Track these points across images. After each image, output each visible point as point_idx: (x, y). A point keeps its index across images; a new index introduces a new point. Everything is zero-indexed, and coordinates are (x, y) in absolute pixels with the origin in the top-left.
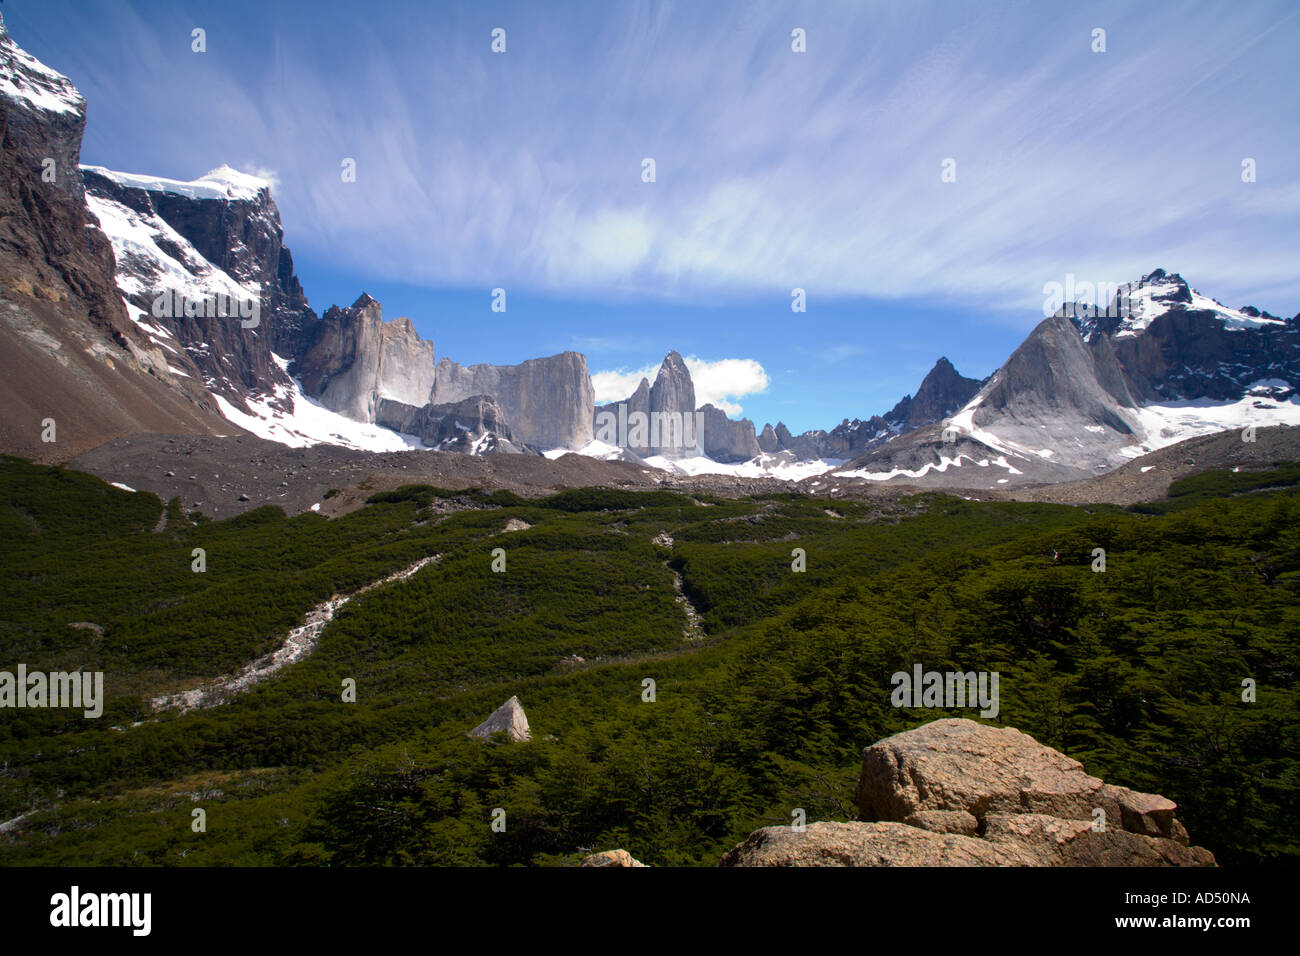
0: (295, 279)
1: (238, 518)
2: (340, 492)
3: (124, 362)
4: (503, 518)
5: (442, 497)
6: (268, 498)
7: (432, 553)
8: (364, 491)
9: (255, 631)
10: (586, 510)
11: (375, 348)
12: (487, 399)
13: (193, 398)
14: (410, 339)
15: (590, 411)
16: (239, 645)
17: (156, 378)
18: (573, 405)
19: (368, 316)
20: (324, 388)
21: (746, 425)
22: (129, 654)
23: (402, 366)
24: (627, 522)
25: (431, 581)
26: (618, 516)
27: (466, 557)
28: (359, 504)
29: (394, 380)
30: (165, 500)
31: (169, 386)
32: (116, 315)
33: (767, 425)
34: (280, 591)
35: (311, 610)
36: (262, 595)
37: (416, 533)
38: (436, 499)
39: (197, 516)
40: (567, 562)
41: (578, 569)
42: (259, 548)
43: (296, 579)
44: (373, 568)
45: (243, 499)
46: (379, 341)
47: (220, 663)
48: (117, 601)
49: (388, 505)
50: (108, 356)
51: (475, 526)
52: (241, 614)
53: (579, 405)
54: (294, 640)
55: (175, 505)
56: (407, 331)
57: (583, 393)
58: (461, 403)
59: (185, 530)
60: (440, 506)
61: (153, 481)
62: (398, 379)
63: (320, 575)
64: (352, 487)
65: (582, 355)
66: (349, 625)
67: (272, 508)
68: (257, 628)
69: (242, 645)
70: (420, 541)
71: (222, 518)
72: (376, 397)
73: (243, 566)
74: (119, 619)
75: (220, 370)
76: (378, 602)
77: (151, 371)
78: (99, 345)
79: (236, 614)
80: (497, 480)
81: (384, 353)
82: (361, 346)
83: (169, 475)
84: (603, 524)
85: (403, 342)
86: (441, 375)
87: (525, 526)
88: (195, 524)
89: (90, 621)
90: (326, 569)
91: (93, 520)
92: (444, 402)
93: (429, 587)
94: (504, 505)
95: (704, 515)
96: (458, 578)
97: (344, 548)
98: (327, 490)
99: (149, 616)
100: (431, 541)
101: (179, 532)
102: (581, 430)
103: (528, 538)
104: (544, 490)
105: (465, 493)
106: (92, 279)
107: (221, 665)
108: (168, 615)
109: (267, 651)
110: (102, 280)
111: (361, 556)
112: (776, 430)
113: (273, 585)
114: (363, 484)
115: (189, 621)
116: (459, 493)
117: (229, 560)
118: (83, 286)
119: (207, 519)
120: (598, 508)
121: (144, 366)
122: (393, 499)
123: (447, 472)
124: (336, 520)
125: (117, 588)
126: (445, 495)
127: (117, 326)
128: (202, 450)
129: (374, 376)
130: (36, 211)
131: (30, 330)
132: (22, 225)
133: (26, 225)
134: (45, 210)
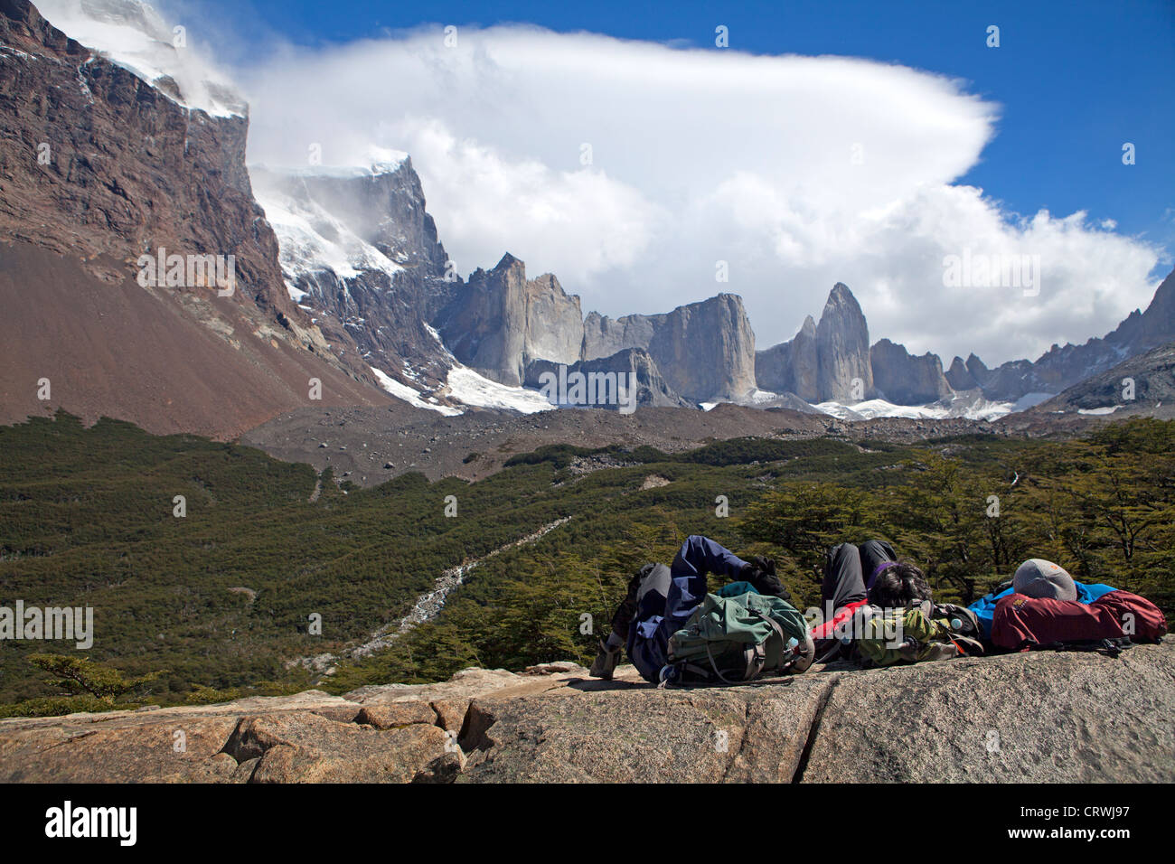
0: (440, 245)
1: (383, 485)
2: (480, 456)
3: (287, 341)
4: (641, 475)
5: (580, 456)
6: (413, 465)
7: (564, 515)
8: (503, 454)
9: (385, 596)
10: (735, 463)
11: (522, 308)
12: (639, 351)
13: (349, 370)
14: (555, 296)
15: (750, 357)
16: (370, 609)
17: (315, 354)
18: (731, 351)
19: (513, 276)
20: (474, 352)
21: (931, 360)
22: (274, 617)
23: (549, 323)
24: (776, 474)
25: (559, 544)
26: (766, 469)
27: (597, 517)
28: (498, 468)
29: (543, 339)
30: (319, 470)
31: (327, 361)
32: (278, 297)
33: (957, 359)
34: (411, 556)
35: (441, 576)
36: (395, 560)
37: (553, 495)
38: (575, 458)
39: (346, 486)
40: (702, 520)
41: (713, 528)
42: (401, 514)
43: (428, 544)
44: (503, 532)
45: (388, 467)
46: (525, 300)
47: (350, 627)
48: (270, 567)
49: (526, 466)
50: (273, 337)
51: (611, 485)
52: (374, 579)
53: (737, 350)
54: (423, 606)
55: (328, 473)
56: (553, 287)
57: (742, 337)
58: (611, 358)
59: (335, 499)
60: (579, 465)
61: (308, 453)
62: (546, 338)
63: (451, 539)
64: (492, 450)
65: (737, 296)
66: (474, 590)
67: (414, 473)
68: (386, 593)
69: (372, 611)
70: (551, 503)
71: (369, 486)
72: (526, 358)
73: (383, 532)
74: (270, 584)
75: (375, 342)
76: (502, 566)
77: (311, 348)
78: (265, 327)
79: (369, 579)
80: (641, 436)
81: (531, 312)
82: (508, 307)
83: (323, 446)
84: (748, 477)
85: (549, 299)
86: (590, 330)
87: (665, 483)
88: (346, 492)
89: (246, 586)
90: (457, 534)
91: (257, 491)
92: (594, 358)
93: (555, 550)
94: (645, 462)
95: (864, 463)
96: (585, 540)
97: (480, 513)
98: (467, 455)
99: (293, 581)
100: (563, 502)
101: (330, 501)
102: (742, 377)
103: (663, 495)
104: (692, 444)
105: (605, 450)
106: (257, 266)
107: (352, 630)
108: (309, 580)
109: (395, 617)
110: (265, 266)
111: (492, 520)
112: (967, 363)
113: (405, 550)
114: (503, 446)
115: (328, 585)
116: (598, 451)
117: (371, 527)
118: (250, 273)
119: (356, 487)
120: (746, 460)
121: (304, 343)
122: (531, 460)
123: (589, 430)
124: (475, 484)
125: (271, 555)
126: (583, 454)
127: (281, 308)
128: (356, 421)
129: (522, 336)
130: (211, 210)
131: (209, 319)
132: (200, 224)
133: (203, 223)
134: (218, 208)
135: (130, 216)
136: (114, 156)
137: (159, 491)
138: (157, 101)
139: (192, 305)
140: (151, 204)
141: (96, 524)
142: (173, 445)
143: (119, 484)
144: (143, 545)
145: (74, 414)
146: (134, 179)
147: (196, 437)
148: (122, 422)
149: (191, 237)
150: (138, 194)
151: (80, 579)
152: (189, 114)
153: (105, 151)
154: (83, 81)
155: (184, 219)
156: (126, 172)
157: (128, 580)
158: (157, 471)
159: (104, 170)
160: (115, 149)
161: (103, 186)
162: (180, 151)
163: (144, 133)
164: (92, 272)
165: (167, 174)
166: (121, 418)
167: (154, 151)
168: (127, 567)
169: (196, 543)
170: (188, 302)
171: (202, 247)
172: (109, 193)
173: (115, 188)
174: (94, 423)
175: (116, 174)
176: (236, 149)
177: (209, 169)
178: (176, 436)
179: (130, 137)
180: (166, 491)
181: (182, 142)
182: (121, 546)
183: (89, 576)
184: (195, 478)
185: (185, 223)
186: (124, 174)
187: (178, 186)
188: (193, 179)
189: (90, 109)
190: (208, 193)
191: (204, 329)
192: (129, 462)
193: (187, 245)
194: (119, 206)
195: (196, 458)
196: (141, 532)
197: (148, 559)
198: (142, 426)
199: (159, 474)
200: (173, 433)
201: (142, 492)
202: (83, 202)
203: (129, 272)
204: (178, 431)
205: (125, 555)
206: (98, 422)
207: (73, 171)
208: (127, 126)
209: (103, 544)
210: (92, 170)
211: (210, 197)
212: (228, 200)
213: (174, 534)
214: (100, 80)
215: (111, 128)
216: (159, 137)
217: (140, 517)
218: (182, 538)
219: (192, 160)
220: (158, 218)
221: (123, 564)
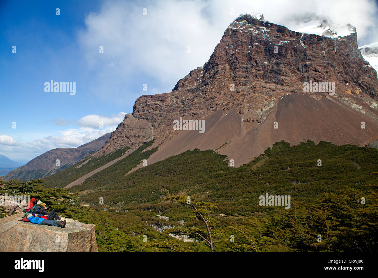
78: (375, 104)
106: (368, 83)
118: (366, 86)
130: (347, 68)
131: (352, 105)
132: (344, 74)
133: (345, 73)
134: (350, 66)
135: (321, 77)
136: (313, 61)
137: (340, 164)
138: (324, 40)
139: (345, 101)
140: (327, 72)
141: (320, 174)
142: (344, 148)
143: (326, 162)
144: (335, 181)
145: (312, 141)
146: (321, 66)
147: (352, 145)
148: (326, 142)
149: (342, 79)
150: (322, 70)
151: (316, 191)
152: (335, 39)
153: (311, 60)
154: (301, 42)
155: (339, 74)
156: (318, 64)
157: (330, 193)
158: (339, 157)
159: (311, 66)
160: (314, 59)
161: (312, 71)
162: (333, 52)
163: (321, 51)
164: (313, 97)
165: (330, 61)
166: (326, 141)
167: (325, 55)
168: (330, 188)
169: (353, 182)
170: (344, 100)
171: (346, 81)
172: (314, 72)
173: (316, 70)
174: (318, 143)
175: (315, 66)
176: (354, 44)
177: (345, 55)
178: (345, 145)
179: (317, 54)
180: (342, 164)
181: (334, 49)
182: (328, 182)
183: (318, 190)
184: (352, 160)
185: (339, 75)
186: (317, 65)
187: (335, 64)
188: (340, 60)
189: (305, 50)
190: (345, 63)
191: (351, 108)
192: (330, 155)
193: (341, 82)
194: (317, 75)
195: (352, 153)
196: (334, 177)
197: (336, 186)
198: (333, 143)
199: (340, 158)
200: (344, 144)
201: (334, 164)
202: (307, 77)
203: (323, 95)
204: (345, 144)
205: (329, 184)
206: (319, 143)
207: (303, 69)
208: (316, 50)
209: (322, 181)
210: (308, 67)
211: (346, 64)
212: (353, 63)
213: (345, 178)
214: (306, 40)
215: (312, 53)
216: (326, 50)
217: (334, 172)
218: (348, 180)
219: (338, 54)
220: (330, 76)
221: (328, 188)
